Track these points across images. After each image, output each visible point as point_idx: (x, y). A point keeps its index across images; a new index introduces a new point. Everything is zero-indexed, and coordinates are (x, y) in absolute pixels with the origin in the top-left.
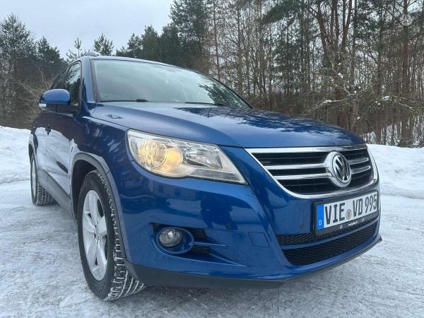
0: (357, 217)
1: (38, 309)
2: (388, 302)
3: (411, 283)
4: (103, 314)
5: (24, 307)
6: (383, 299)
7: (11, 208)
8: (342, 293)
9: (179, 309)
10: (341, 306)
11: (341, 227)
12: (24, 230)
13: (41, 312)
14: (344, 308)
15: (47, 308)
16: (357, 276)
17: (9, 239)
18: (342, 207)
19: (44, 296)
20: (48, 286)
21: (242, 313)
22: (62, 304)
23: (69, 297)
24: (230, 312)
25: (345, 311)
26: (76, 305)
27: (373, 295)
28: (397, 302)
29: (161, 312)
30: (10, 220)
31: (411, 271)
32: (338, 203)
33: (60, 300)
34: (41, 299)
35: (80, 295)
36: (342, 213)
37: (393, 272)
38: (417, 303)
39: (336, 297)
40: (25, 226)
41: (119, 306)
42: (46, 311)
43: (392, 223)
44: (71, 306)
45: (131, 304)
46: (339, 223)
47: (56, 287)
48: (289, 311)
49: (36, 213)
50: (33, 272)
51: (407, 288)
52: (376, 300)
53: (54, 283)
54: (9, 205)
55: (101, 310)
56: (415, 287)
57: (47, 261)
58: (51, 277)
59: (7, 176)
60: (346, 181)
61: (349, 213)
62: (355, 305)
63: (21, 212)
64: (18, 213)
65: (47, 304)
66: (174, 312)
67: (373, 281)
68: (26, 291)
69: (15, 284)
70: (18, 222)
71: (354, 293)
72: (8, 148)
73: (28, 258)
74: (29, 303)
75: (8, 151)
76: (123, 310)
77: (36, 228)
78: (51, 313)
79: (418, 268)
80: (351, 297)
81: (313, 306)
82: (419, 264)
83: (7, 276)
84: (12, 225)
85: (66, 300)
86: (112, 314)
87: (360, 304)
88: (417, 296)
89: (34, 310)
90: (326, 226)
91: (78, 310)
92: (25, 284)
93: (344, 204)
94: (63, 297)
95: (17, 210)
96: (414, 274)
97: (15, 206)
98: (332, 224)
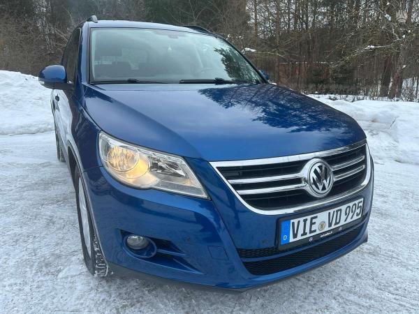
0: (333, 227)
1: (40, 279)
2: (363, 302)
3: (396, 280)
4: (92, 289)
5: (29, 275)
6: (359, 297)
7: (40, 163)
8: (319, 286)
9: (159, 290)
10: (313, 301)
11: (311, 240)
12: (45, 189)
13: (42, 281)
14: (315, 303)
15: (47, 278)
16: (341, 267)
17: (31, 200)
18: (314, 221)
19: (47, 265)
20: (53, 255)
21: (216, 300)
22: (61, 275)
23: (67, 268)
24: (205, 298)
25: (315, 307)
26: (72, 277)
27: (350, 292)
28: (373, 301)
29: (143, 291)
30: (35, 178)
31: (402, 266)
32: (309, 218)
33: (59, 271)
34: (44, 269)
35: (77, 267)
36: (313, 226)
37: (381, 266)
38: (393, 305)
39: (312, 290)
40: (46, 184)
41: (107, 281)
42: (46, 281)
43: (404, 201)
44: (67, 278)
45: (118, 281)
46: (308, 235)
47: (59, 257)
48: (260, 301)
49: (59, 170)
50: (44, 238)
51: (390, 286)
52: (352, 297)
53: (58, 252)
54: (37, 160)
55: (92, 285)
56: (399, 285)
57: (58, 226)
58: (57, 244)
59: (40, 126)
60: (324, 192)
61: (322, 226)
62: (327, 301)
63: (46, 169)
64: (43, 170)
65: (48, 274)
66: (154, 292)
67: (357, 274)
68: (34, 258)
69: (26, 250)
70: (42, 180)
71: (332, 287)
72: (40, 99)
73: (43, 222)
74: (34, 272)
75: (40, 101)
76: (110, 287)
77: (56, 187)
78: (50, 284)
79: (411, 263)
80: (327, 292)
81: (285, 299)
82: (414, 257)
83: (21, 240)
84: (36, 184)
85: (64, 271)
86: (100, 290)
87: (334, 301)
88: (397, 297)
89: (36, 278)
90: (292, 240)
91: (73, 283)
92: (34, 250)
93: (316, 217)
94: (62, 268)
95: (43, 165)
96: (405, 269)
97: (43, 161)
98: (299, 237)
